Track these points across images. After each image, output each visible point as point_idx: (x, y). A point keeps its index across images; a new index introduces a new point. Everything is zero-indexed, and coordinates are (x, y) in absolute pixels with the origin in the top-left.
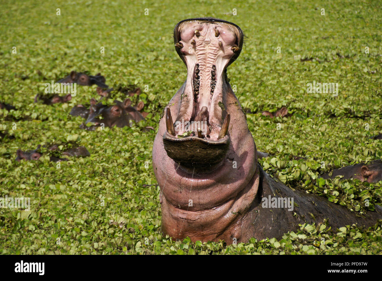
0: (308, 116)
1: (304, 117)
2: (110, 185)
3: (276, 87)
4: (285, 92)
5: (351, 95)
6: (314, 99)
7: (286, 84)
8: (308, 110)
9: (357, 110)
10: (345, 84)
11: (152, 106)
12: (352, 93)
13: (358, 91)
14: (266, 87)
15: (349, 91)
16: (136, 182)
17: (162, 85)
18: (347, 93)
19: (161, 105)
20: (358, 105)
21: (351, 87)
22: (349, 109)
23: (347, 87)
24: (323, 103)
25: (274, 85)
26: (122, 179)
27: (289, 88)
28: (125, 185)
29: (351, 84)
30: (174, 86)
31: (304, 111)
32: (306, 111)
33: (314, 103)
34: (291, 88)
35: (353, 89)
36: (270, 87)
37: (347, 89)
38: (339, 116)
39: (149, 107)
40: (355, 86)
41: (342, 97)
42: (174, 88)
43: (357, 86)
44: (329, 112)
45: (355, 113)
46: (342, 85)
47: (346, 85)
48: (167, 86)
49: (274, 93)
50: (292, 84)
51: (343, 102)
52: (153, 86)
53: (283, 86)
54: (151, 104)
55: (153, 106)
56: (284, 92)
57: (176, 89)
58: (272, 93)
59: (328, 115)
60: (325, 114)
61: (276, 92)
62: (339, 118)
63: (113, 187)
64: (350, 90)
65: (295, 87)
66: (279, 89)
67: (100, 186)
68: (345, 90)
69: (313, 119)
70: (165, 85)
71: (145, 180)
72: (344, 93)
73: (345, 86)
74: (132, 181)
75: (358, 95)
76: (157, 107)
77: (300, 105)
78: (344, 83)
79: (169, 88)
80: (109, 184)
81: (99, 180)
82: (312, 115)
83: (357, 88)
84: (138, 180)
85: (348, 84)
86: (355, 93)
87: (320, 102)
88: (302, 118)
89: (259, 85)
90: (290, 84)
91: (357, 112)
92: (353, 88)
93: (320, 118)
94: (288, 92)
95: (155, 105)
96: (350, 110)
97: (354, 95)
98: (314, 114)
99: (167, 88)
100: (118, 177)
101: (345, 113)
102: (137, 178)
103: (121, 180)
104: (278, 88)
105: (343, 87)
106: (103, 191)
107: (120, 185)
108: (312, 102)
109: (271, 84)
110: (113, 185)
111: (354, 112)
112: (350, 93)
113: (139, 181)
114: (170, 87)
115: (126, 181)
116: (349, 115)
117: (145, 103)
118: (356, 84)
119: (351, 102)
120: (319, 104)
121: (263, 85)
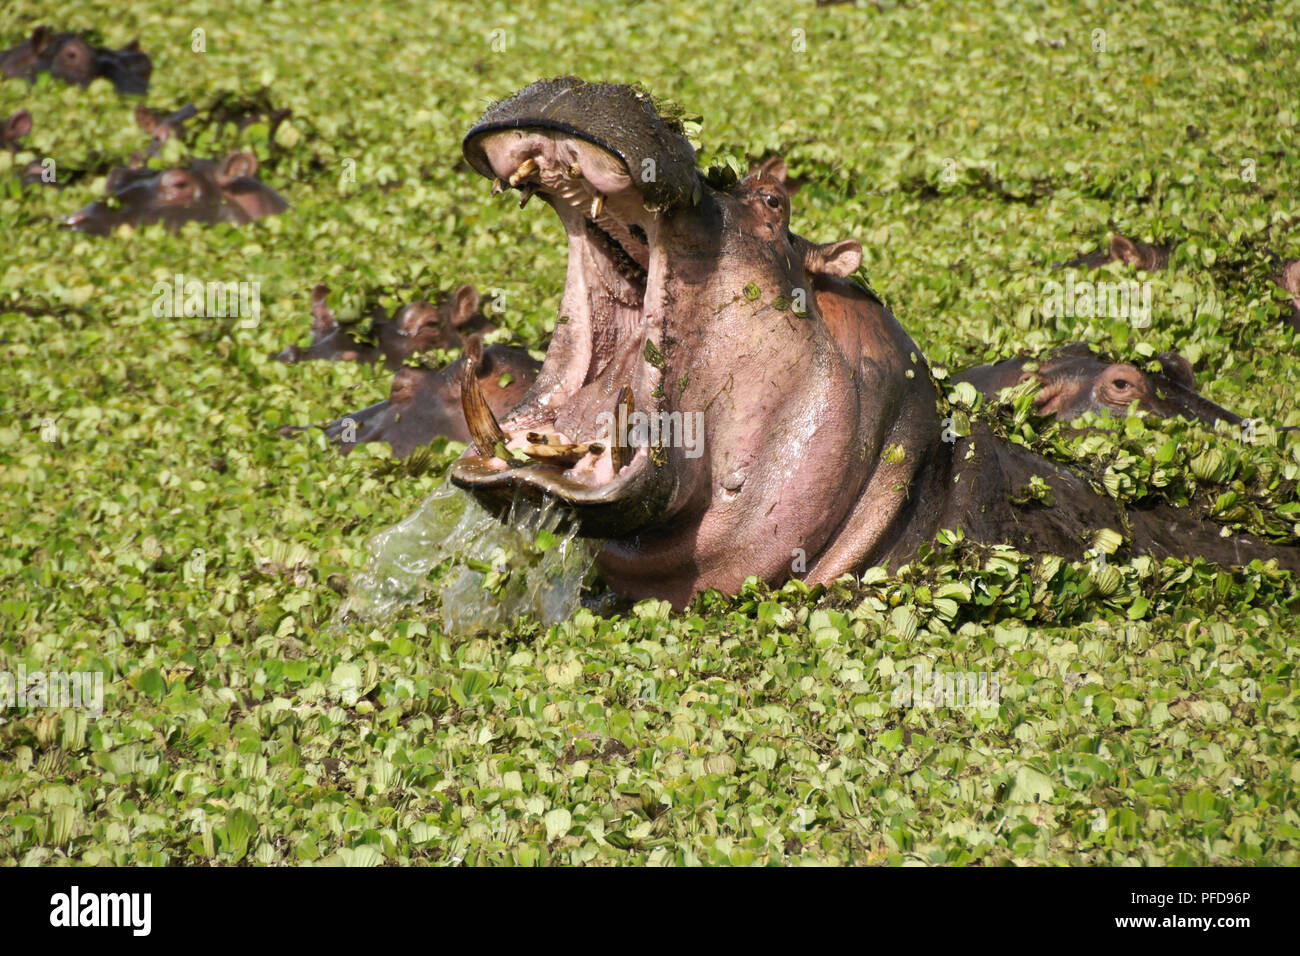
0: (850, 194)
1: (836, 197)
2: (168, 428)
3: (733, 94)
4: (766, 112)
5: (990, 120)
6: (872, 134)
7: (766, 85)
8: (852, 172)
9: (1008, 175)
10: (965, 83)
11: (289, 165)
12: (991, 113)
13: (1008, 107)
14: (699, 92)
15: (977, 105)
16: (257, 414)
17: (340, 83)
18: (975, 112)
19: (322, 160)
20: (1018, 154)
21: (984, 94)
22: (983, 170)
23: (971, 95)
24: (905, 148)
25: (727, 88)
26: (205, 402)
27: (776, 98)
28: (219, 428)
29: (983, 84)
30: (381, 85)
31: (838, 173)
32: (845, 174)
33: (875, 147)
34: (784, 97)
35: (992, 100)
36: (712, 95)
37: (972, 100)
38: (949, 195)
39: (280, 170)
40: (998, 91)
41: (962, 126)
42: (380, 95)
43: (1006, 90)
44: (919, 180)
45: (1005, 185)
46: (952, 89)
47: (967, 87)
48: (358, 86)
49: (731, 113)
50: (785, 86)
51: (969, 142)
52: (309, 86)
53: (758, 90)
54: (285, 160)
55: (295, 166)
56: (762, 112)
57: (389, 97)
58: (723, 115)
59: (913, 189)
60: (903, 188)
61: (737, 110)
62: (949, 201)
63: (179, 438)
64: (983, 103)
65: (797, 97)
66: (745, 102)
67: (134, 432)
68: (965, 103)
69: (864, 204)
70: (353, 83)
71: (289, 411)
72: (964, 112)
73: (965, 92)
74: (245, 409)
75: (1012, 119)
76: (306, 169)
77: (825, 153)
78: (960, 82)
79: (364, 93)
80: (164, 422)
81: (127, 406)
82: (863, 188)
83: (1004, 98)
84: (266, 407)
85: (972, 85)
86: (1003, 115)
87: (896, 145)
88: (832, 202)
89: (675, 87)
90: (779, 86)
91: (1009, 181)
92: (990, 96)
93: (888, 201)
94: (776, 111)
95: (301, 163)
96: (988, 176)
97: (1001, 121)
98: (870, 187)
99: (357, 92)
100: (192, 397)
101: (968, 186)
102: (261, 402)
103: (203, 409)
104: (738, 97)
105: (958, 94)
106: (147, 451)
107: (199, 428)
108: (867, 145)
109: (715, 86)
110: (178, 429)
111: (999, 182)
112: (983, 114)
113: (269, 413)
114: (369, 91)
115: (223, 410)
116: (982, 191)
117: (264, 155)
118: (1000, 84)
119: (994, 146)
120: (891, 152)
121: (688, 87)
